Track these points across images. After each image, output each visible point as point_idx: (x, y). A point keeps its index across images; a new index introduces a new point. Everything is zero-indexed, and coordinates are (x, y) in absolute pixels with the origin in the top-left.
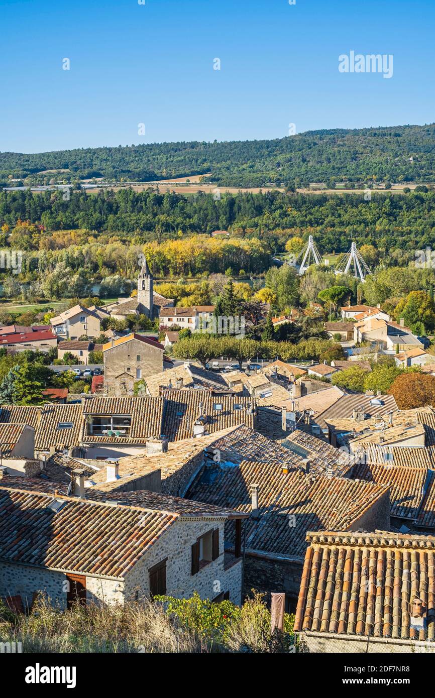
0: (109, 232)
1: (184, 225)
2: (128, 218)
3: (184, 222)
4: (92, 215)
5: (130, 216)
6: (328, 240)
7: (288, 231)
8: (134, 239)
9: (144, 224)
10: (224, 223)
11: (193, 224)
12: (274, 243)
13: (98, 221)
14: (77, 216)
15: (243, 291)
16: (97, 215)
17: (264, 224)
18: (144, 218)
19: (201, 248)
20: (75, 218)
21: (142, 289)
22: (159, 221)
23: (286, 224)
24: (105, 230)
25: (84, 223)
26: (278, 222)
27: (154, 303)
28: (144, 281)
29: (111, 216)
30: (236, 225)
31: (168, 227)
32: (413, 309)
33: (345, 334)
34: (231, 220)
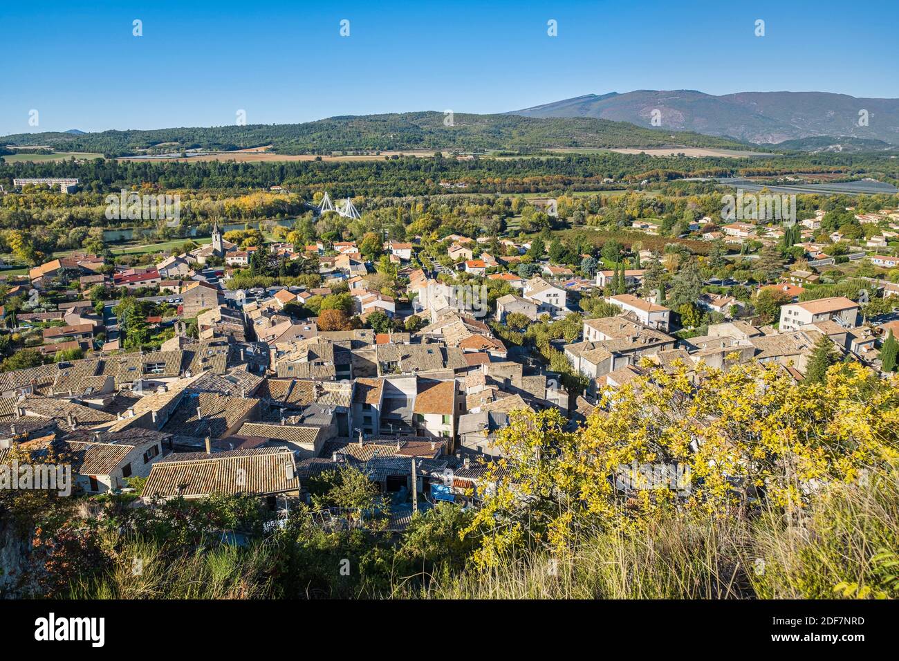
1: (253, 183)
2: (216, 180)
3: (253, 181)
4: (192, 178)
5: (217, 178)
7: (316, 186)
8: (219, 195)
9: (227, 183)
10: (278, 182)
11: (259, 182)
12: (306, 194)
13: (197, 182)
15: (283, 232)
16: (196, 178)
17: (302, 182)
18: (227, 179)
20: (182, 180)
21: (215, 240)
22: (237, 181)
23: (316, 181)
25: (187, 184)
26: (310, 180)
27: (224, 248)
29: (205, 179)
30: (285, 183)
31: (243, 185)
32: (368, 246)
33: (330, 263)
34: (282, 179)
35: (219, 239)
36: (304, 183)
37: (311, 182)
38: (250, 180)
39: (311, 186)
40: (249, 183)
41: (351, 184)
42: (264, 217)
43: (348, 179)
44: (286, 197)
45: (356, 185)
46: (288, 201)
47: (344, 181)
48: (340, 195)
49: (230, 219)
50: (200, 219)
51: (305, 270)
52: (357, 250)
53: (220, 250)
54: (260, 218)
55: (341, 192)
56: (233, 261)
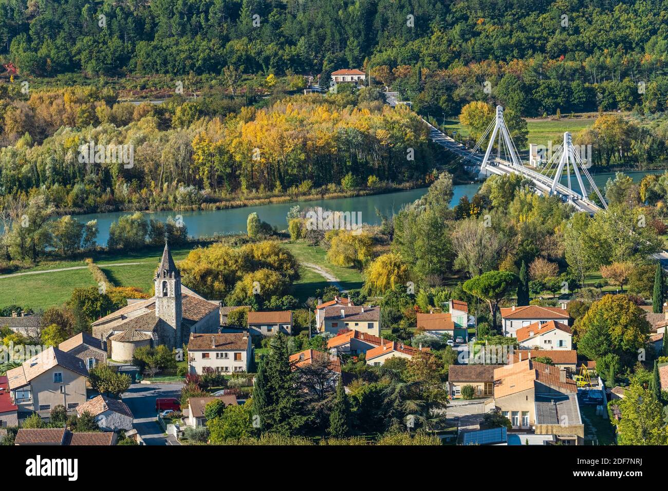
0: (138, 75)
1: (280, 59)
2: (175, 48)
3: (280, 52)
4: (105, 43)
5: (177, 44)
6: (546, 91)
7: (475, 68)
8: (179, 108)
9: (204, 60)
10: (356, 53)
11: (298, 55)
12: (444, 98)
13: (117, 54)
14: (79, 45)
15: (357, 246)
16: (114, 42)
17: (429, 55)
18: (205, 47)
19: (297, 137)
20: (74, 50)
21: (161, 295)
22: (232, 52)
23: (474, 52)
24: (131, 71)
25: (91, 58)
26: (457, 48)
27: (184, 315)
28: (165, 283)
29: (142, 46)
30: (377, 58)
31: (251, 65)
32: (602, 332)
33: (481, 386)
34: (368, 46)
35: (171, 293)
36: (435, 58)
37: (457, 55)
38: (271, 48)
39: (458, 69)
40: (267, 59)
41: (589, 63)
42: (304, 186)
43: (580, 45)
44: (377, 119)
45: (602, 68)
46: (381, 133)
47: (563, 51)
48: (549, 101)
49: (206, 191)
50: (123, 189)
51: (401, 415)
52: (567, 338)
53: (173, 323)
54: (293, 190)
55: (551, 93)
56: (207, 363)
